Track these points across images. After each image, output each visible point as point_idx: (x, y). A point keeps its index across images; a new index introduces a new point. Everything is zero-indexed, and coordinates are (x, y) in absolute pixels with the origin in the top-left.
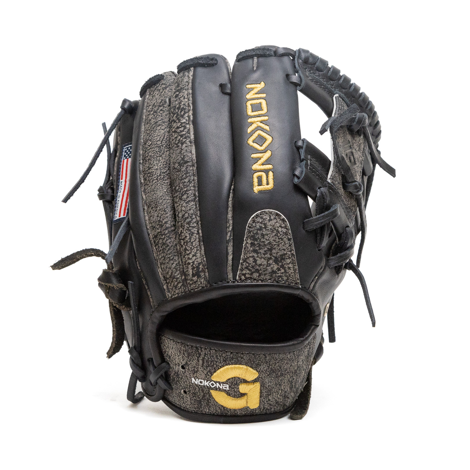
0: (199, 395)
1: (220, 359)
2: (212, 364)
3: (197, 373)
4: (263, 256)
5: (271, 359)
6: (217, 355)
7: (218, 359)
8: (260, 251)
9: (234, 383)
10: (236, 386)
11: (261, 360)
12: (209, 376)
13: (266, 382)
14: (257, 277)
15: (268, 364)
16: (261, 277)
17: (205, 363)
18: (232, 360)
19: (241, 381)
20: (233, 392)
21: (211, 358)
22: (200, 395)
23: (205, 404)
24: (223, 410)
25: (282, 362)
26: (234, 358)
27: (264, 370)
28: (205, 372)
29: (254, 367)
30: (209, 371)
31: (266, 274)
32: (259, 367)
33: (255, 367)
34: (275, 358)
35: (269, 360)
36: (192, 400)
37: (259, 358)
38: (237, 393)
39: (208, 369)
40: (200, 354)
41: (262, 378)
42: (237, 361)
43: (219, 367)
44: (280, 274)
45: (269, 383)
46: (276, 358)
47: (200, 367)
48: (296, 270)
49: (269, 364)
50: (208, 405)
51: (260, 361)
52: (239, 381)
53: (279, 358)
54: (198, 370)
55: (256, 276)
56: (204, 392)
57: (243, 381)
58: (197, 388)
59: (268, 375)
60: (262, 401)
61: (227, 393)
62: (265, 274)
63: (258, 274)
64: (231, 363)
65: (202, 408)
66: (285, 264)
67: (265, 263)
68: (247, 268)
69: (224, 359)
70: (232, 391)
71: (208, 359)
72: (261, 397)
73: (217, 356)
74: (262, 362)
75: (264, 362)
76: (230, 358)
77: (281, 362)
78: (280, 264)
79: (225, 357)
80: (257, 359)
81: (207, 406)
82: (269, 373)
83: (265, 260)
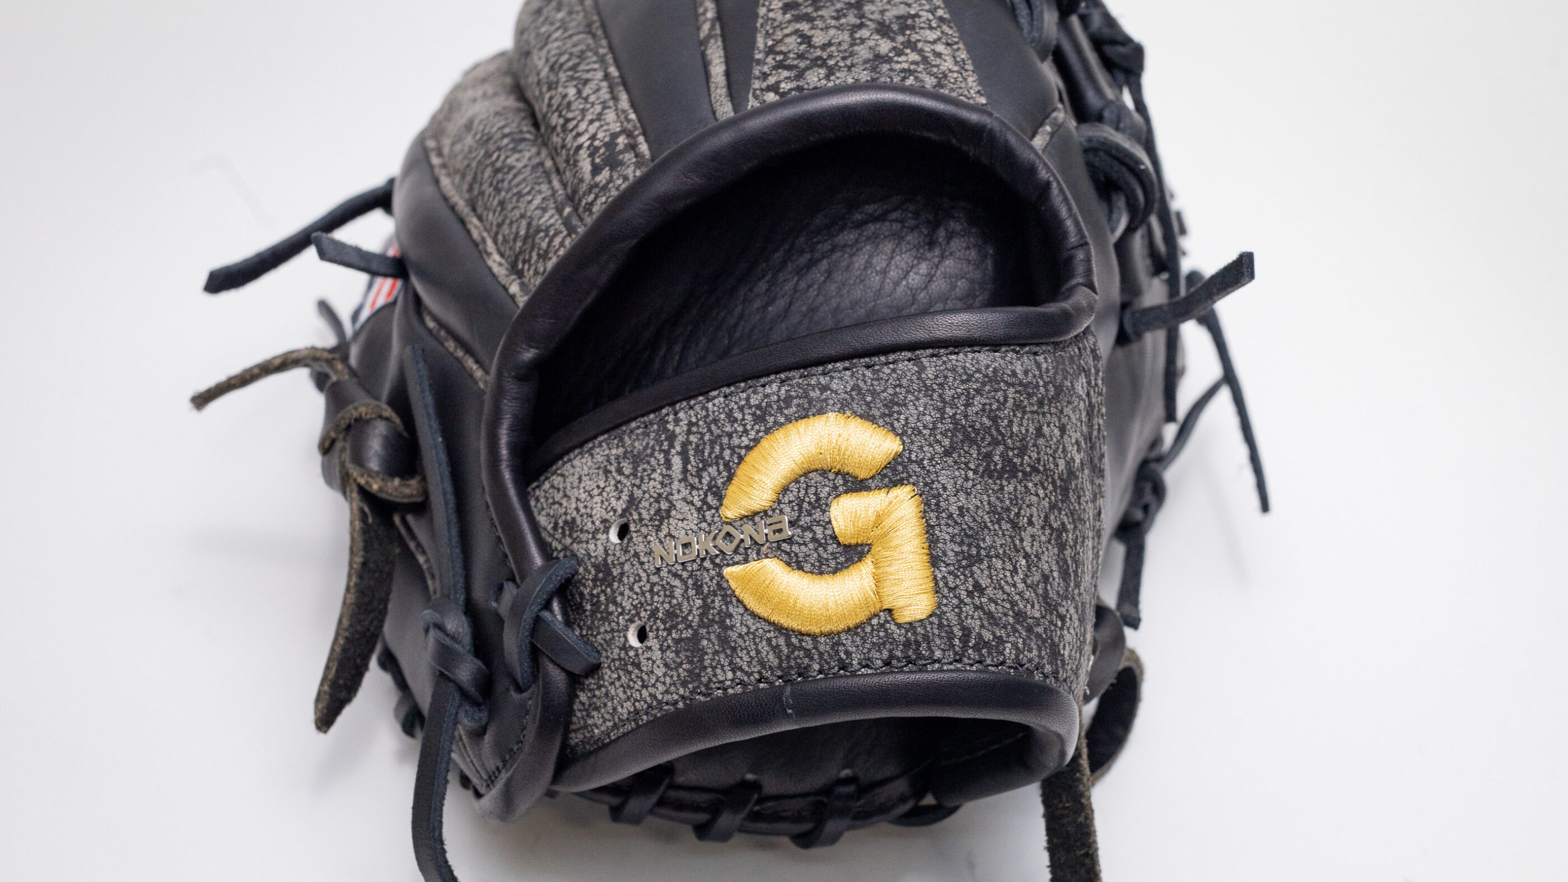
0: (688, 614)
1: (743, 419)
2: (717, 449)
3: (669, 517)
4: (833, 23)
5: (946, 377)
6: (731, 410)
7: (736, 420)
8: (820, 13)
9: (810, 503)
10: (817, 515)
11: (904, 382)
12: (713, 511)
13: (945, 489)
14: (820, 80)
15: (935, 396)
16: (838, 78)
17: (692, 458)
18: (786, 408)
19: (835, 488)
20: (811, 546)
21: (710, 431)
22: (690, 611)
23: (714, 645)
24: (785, 650)
25: (996, 391)
26: (791, 397)
27: (925, 427)
28: (696, 500)
29: (877, 413)
30: (710, 488)
31: (853, 65)
32: (899, 413)
33: (883, 416)
34: (961, 371)
35: (939, 380)
36: (669, 647)
37: (895, 375)
38: (830, 549)
39: (706, 480)
40: (672, 437)
41: (920, 463)
42: (806, 406)
43: (743, 452)
44: (905, 66)
45: (962, 496)
46: (964, 368)
47: (676, 485)
48: (964, 64)
49: (940, 396)
50: (724, 641)
51: (900, 386)
52: (827, 489)
53: (979, 371)
54: (672, 506)
55: (816, 79)
56: (702, 593)
57: (844, 485)
58: (677, 582)
59: (947, 453)
60: (946, 584)
61: (785, 557)
62: (849, 68)
63: (822, 72)
64: (782, 420)
65: (705, 668)
66: (919, 41)
67: (846, 36)
68: (780, 66)
69: (758, 412)
70: (806, 545)
71: (700, 439)
72: (934, 561)
73: (730, 415)
74: (908, 392)
75: (920, 391)
76: (778, 401)
77: (989, 392)
78: (900, 39)
79: (758, 407)
80: (887, 381)
81: (724, 651)
82: (946, 442)
83: (843, 30)
